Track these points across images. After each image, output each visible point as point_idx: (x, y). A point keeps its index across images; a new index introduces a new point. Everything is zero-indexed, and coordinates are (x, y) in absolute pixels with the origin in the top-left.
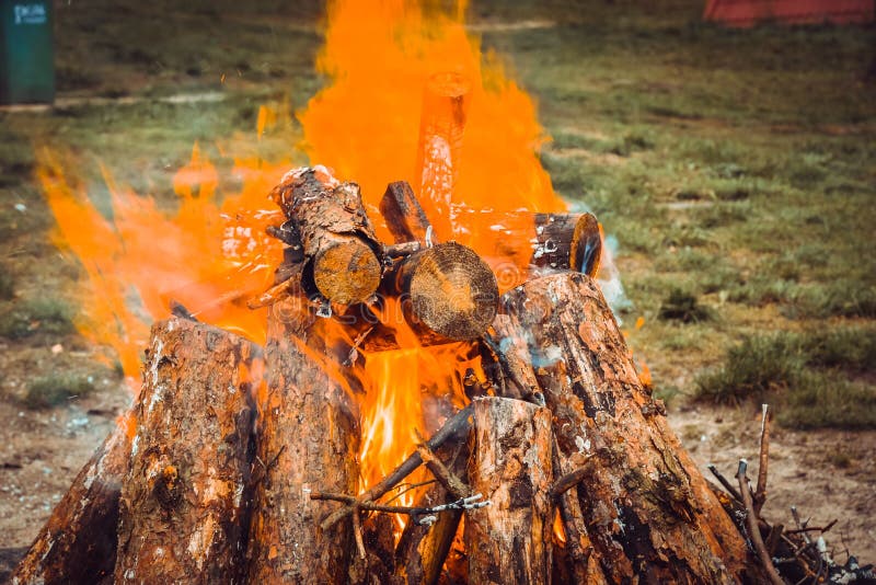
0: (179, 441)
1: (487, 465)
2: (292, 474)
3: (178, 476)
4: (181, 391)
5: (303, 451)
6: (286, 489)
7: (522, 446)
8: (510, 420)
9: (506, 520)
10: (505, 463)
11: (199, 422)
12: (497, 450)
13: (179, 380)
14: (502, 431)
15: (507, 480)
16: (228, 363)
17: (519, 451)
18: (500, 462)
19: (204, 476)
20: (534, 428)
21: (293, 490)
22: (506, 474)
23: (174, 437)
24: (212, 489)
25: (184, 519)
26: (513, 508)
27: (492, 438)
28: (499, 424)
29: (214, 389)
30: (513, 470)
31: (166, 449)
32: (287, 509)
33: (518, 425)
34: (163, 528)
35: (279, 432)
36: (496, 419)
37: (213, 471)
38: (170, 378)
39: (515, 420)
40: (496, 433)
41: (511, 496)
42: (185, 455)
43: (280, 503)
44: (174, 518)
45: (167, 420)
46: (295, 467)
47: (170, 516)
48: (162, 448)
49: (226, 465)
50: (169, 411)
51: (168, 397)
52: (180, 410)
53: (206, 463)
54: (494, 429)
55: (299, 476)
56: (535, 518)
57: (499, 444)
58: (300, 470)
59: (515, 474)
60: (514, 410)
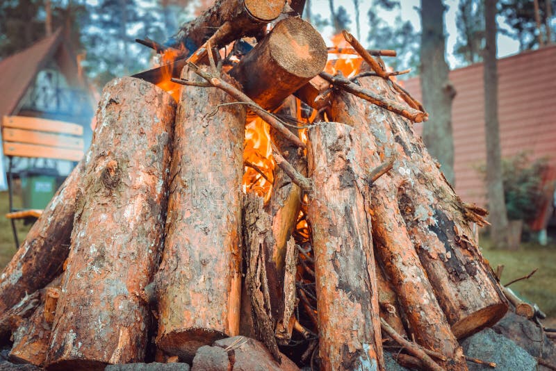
0: (119, 147)
1: (321, 163)
2: (200, 166)
3: (118, 168)
4: (121, 118)
5: (208, 153)
6: (196, 175)
7: (344, 150)
8: (335, 135)
9: (338, 196)
10: (333, 161)
11: (134, 136)
12: (327, 153)
13: (120, 111)
14: (330, 142)
15: (337, 171)
16: (154, 103)
17: (343, 153)
18: (330, 161)
19: (136, 169)
20: (351, 140)
21: (201, 175)
22: (336, 168)
23: (116, 145)
24: (141, 178)
25: (121, 195)
26: (342, 188)
27: (323, 147)
28: (327, 137)
29: (144, 117)
30: (340, 164)
31: (110, 153)
32: (197, 187)
33: (340, 138)
34: (106, 201)
35: (191, 142)
36: (325, 135)
37: (142, 167)
38: (115, 111)
39: (338, 134)
40: (326, 144)
41: (340, 181)
42: (123, 156)
43: (192, 184)
44: (115, 195)
45: (112, 136)
46: (202, 162)
47: (111, 193)
48: (107, 153)
49: (151, 165)
50: (113, 131)
51: (112, 122)
52: (121, 128)
53: (138, 161)
54: (324, 141)
55: (205, 168)
56: (358, 194)
57: (328, 150)
58: (206, 164)
59: (341, 167)
60: (337, 129)
